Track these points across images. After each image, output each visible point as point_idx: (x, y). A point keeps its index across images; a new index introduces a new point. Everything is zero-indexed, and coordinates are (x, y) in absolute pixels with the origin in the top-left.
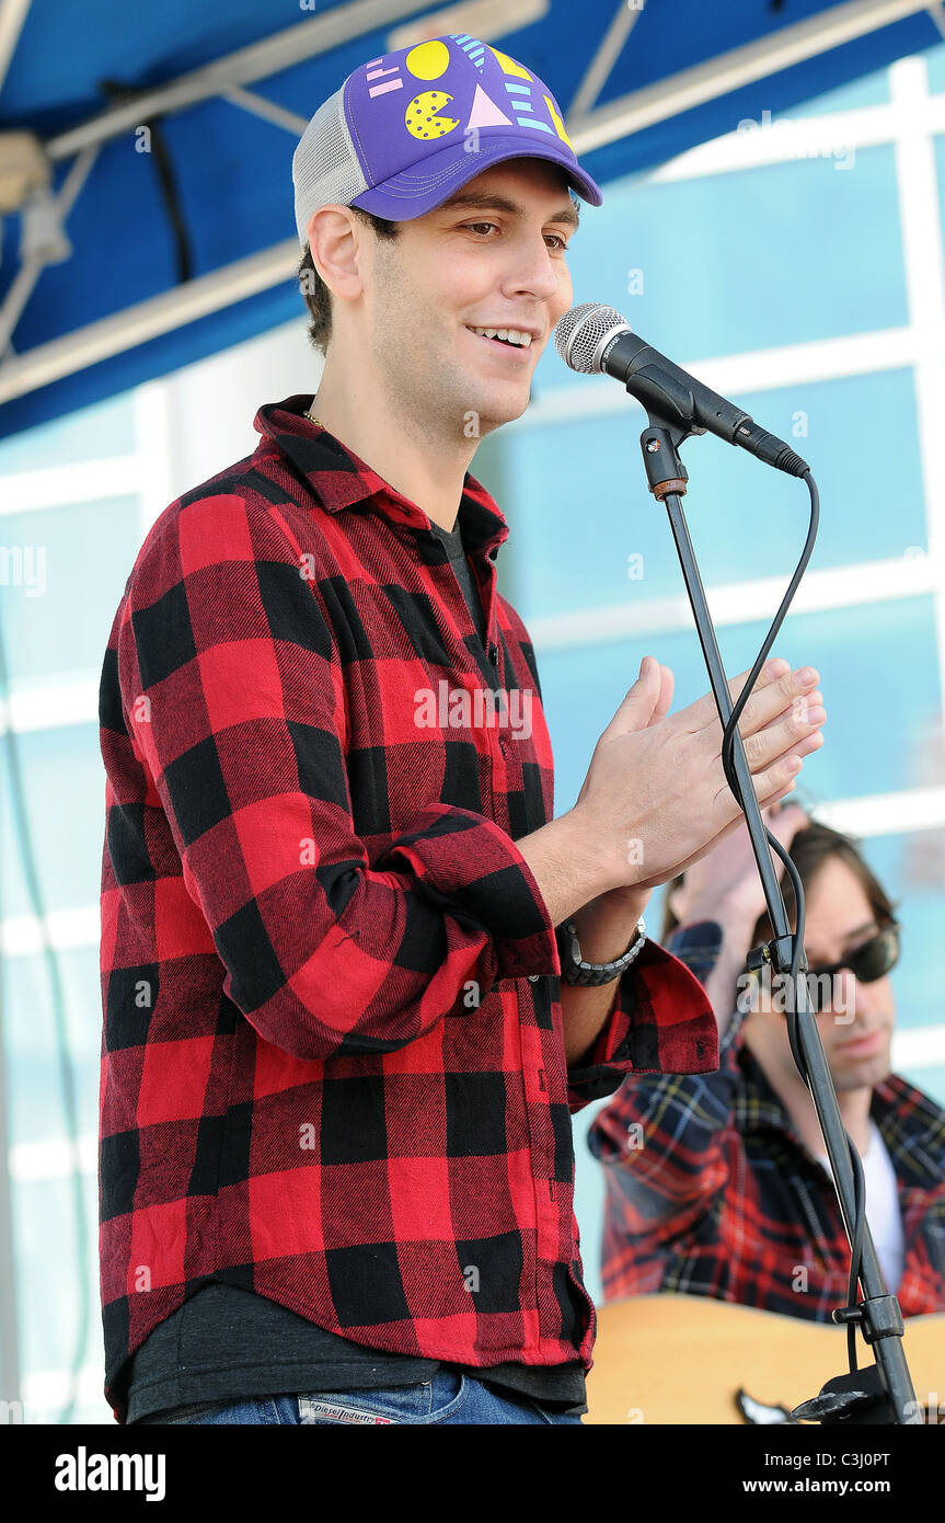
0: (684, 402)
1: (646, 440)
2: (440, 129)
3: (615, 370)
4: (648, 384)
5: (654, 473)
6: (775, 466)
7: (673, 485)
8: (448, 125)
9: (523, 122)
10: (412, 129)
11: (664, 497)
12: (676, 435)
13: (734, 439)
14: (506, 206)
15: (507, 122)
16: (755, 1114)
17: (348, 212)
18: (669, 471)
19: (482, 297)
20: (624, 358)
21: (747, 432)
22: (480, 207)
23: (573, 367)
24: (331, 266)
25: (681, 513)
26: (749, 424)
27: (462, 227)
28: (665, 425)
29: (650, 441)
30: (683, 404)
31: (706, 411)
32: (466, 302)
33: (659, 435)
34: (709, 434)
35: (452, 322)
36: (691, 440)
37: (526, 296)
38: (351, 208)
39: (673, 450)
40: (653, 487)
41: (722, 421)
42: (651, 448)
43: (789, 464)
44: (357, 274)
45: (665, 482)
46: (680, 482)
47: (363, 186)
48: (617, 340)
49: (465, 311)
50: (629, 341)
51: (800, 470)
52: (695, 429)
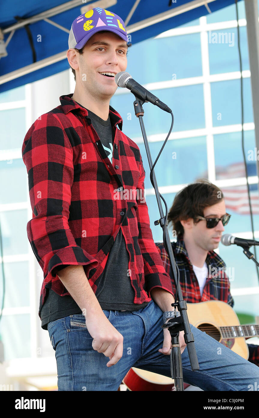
0: (144, 95)
1: (135, 103)
2: (90, 28)
3: (128, 87)
4: (135, 90)
5: (136, 111)
6: (164, 110)
7: (141, 114)
8: (92, 27)
9: (109, 25)
10: (85, 29)
11: (138, 116)
12: (142, 102)
13: (155, 104)
14: (106, 44)
15: (105, 25)
16: (181, 250)
17: (74, 50)
18: (140, 111)
19: (101, 65)
20: (130, 84)
21: (158, 102)
22: (99, 45)
23: (119, 86)
24: (72, 63)
25: (142, 120)
26: (158, 100)
27: (96, 50)
28: (139, 100)
29: (136, 104)
30: (143, 95)
31: (149, 97)
32: (97, 67)
33: (138, 102)
34: (149, 102)
35: (95, 72)
36: (145, 104)
37: (111, 64)
38: (75, 49)
39: (141, 106)
40: (136, 114)
41: (152, 100)
42: (136, 105)
43: (167, 110)
44: (77, 63)
45: (139, 113)
46: (142, 113)
47: (76, 43)
48: (129, 80)
49: (97, 68)
50: (132, 80)
51: (170, 111)
52: (146, 101)
